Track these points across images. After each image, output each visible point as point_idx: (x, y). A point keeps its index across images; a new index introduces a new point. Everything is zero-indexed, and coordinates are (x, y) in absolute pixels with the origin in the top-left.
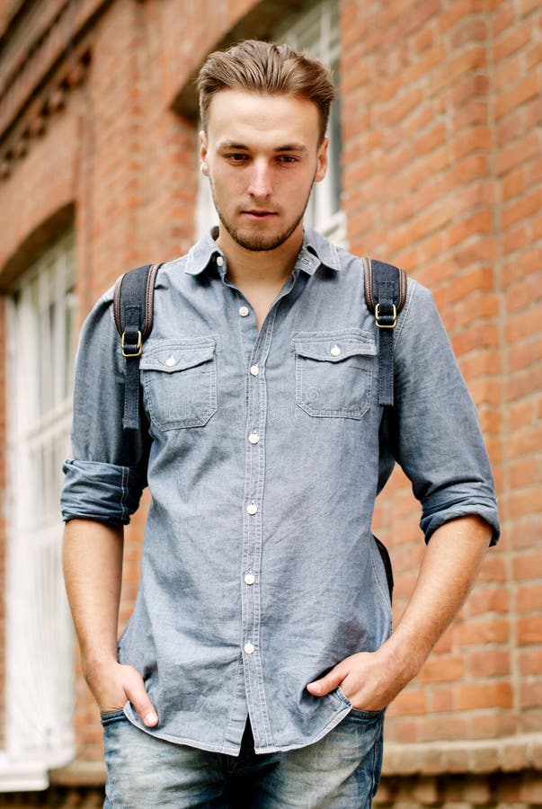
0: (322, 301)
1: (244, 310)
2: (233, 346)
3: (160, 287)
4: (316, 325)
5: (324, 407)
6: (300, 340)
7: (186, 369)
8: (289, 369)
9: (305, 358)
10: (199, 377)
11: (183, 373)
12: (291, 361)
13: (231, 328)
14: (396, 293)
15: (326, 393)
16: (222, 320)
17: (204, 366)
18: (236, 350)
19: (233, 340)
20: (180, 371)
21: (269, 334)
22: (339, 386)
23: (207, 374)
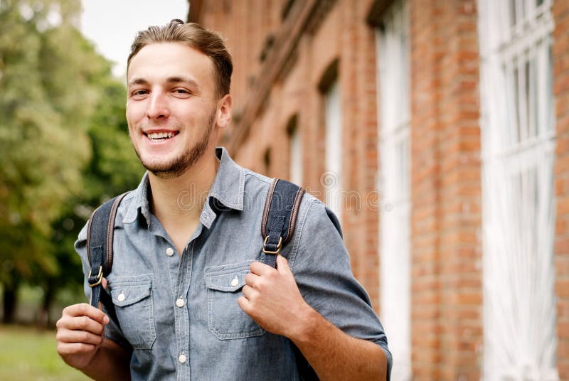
0: (230, 236)
1: (170, 251)
2: (163, 282)
3: (118, 228)
4: (224, 258)
5: (229, 331)
6: (210, 273)
7: (133, 304)
8: (203, 300)
9: (214, 290)
10: (142, 311)
11: (131, 307)
12: (204, 294)
13: (161, 267)
14: (286, 226)
15: (231, 320)
16: (154, 261)
17: (144, 301)
18: (166, 286)
19: (163, 277)
20: (129, 306)
21: (189, 269)
22: (239, 313)
23: (147, 308)
